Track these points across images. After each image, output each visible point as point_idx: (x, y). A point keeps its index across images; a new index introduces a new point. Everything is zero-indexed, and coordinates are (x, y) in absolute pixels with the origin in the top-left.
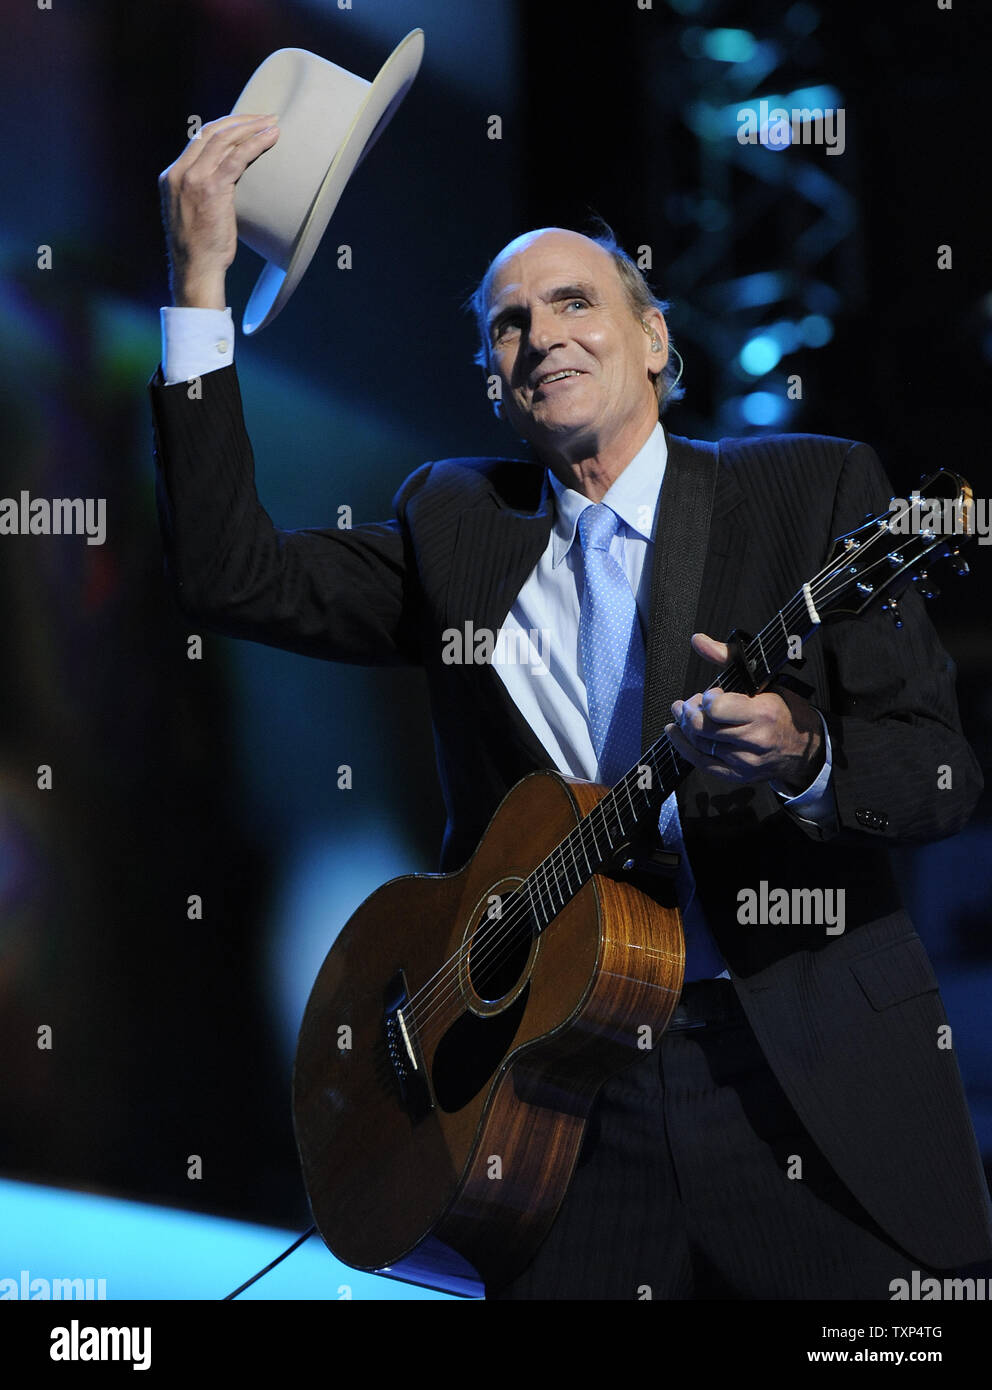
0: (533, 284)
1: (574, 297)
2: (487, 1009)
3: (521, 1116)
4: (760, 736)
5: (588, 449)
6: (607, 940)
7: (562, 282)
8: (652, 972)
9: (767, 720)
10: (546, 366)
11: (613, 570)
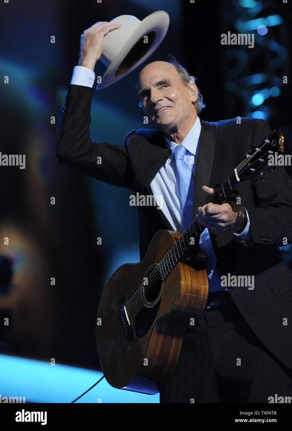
0: (150, 82)
1: (163, 84)
2: (149, 305)
3: (161, 338)
4: (224, 217)
5: (175, 130)
6: (183, 283)
7: (159, 80)
8: (198, 292)
9: (226, 212)
10: (157, 107)
11: (186, 165)
